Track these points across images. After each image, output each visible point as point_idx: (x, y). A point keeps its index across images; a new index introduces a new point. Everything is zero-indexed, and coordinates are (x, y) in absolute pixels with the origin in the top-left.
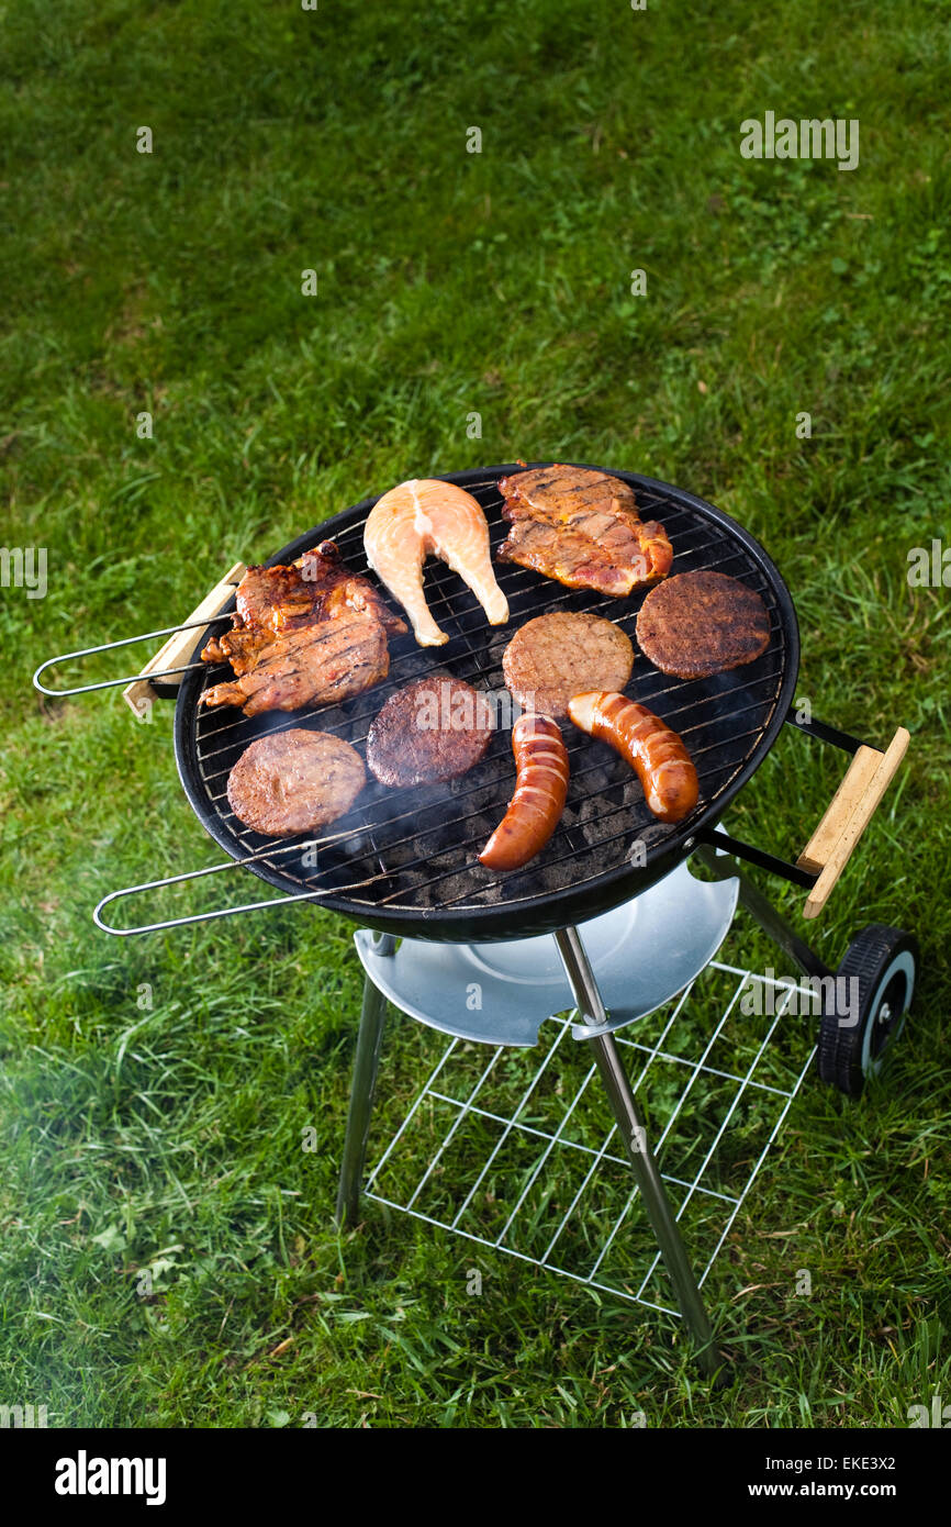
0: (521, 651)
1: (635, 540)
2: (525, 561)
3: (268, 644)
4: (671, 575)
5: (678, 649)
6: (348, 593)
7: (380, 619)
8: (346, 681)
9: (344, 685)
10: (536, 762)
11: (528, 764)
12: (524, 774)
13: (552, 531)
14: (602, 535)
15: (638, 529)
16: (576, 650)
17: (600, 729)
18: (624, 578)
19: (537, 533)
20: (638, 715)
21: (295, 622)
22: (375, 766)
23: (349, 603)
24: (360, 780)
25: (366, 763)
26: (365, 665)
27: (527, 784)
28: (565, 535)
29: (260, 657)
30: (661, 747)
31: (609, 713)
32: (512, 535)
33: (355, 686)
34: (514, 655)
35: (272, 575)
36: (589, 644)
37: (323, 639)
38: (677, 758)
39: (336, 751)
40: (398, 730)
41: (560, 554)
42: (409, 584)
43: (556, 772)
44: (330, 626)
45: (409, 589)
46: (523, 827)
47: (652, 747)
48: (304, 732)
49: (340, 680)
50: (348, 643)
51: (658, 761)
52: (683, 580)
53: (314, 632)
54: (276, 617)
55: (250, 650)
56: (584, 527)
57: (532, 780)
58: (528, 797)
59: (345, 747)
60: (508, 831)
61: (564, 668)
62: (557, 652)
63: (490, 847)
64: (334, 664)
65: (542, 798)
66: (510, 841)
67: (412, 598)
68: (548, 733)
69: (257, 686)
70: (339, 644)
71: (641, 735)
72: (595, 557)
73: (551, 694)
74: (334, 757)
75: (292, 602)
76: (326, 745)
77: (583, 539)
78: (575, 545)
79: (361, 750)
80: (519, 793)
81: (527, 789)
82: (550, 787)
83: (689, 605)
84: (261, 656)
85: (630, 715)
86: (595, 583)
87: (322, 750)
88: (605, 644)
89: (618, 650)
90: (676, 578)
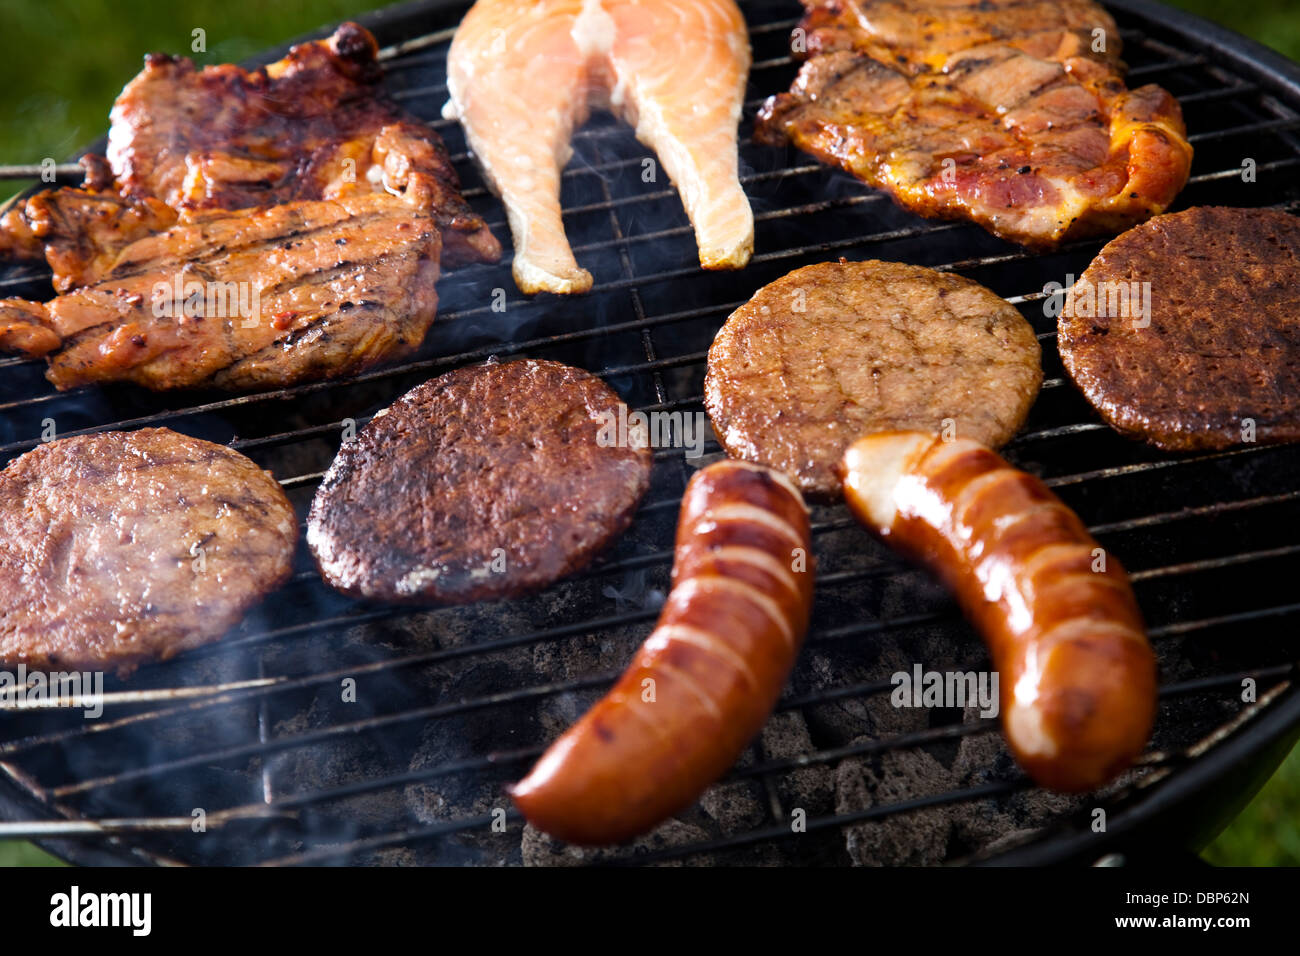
0: (758, 328)
1: (1100, 120)
2: (819, 143)
3: (152, 233)
4: (1174, 208)
5: (1159, 373)
6: (379, 149)
7: (435, 214)
8: (312, 336)
9: (306, 347)
10: (721, 569)
11: (699, 572)
12: (684, 593)
13: (900, 82)
14: (1021, 104)
15: (1115, 101)
16: (896, 342)
17: (913, 529)
18: (1054, 199)
19: (862, 83)
20: (1022, 494)
21: (231, 197)
22: (319, 538)
23: (373, 174)
24: (274, 563)
25: (303, 531)
26: (367, 305)
27: (684, 620)
28: (927, 95)
29: (122, 257)
30: (1068, 582)
31: (946, 483)
32: (803, 81)
33: (333, 351)
34: (739, 335)
35: (209, 83)
36: (934, 333)
37: (284, 240)
38: (1107, 614)
39: (237, 487)
40: (404, 460)
41: (908, 133)
42: (525, 151)
43: (770, 605)
44: (310, 213)
45: (524, 161)
46: (646, 728)
47: (1045, 578)
48: (173, 437)
49: (300, 333)
50: (343, 253)
51: (1050, 614)
52: (1207, 222)
53: (272, 219)
54: (194, 177)
55: (103, 237)
56: (980, 83)
57: (700, 613)
58: (677, 654)
59: (261, 483)
60: (603, 733)
61: (856, 379)
62: (846, 340)
63: (547, 770)
64: (294, 296)
65: (716, 662)
66: (605, 759)
67: (525, 182)
68: (771, 508)
69: (94, 316)
70: (320, 253)
71: (1017, 545)
72: (991, 147)
73: (807, 434)
74: (221, 501)
75: (239, 151)
76: (215, 471)
77: (974, 109)
78: (946, 119)
79: (299, 499)
80: (658, 641)
81: (680, 633)
82: (745, 641)
83: (1210, 279)
84: (129, 253)
85: (1002, 491)
86: (976, 203)
87: (201, 479)
88: (970, 336)
89: (1006, 356)
90: (1186, 216)
